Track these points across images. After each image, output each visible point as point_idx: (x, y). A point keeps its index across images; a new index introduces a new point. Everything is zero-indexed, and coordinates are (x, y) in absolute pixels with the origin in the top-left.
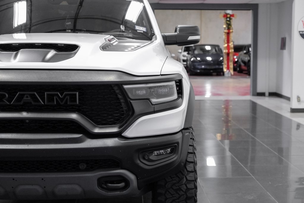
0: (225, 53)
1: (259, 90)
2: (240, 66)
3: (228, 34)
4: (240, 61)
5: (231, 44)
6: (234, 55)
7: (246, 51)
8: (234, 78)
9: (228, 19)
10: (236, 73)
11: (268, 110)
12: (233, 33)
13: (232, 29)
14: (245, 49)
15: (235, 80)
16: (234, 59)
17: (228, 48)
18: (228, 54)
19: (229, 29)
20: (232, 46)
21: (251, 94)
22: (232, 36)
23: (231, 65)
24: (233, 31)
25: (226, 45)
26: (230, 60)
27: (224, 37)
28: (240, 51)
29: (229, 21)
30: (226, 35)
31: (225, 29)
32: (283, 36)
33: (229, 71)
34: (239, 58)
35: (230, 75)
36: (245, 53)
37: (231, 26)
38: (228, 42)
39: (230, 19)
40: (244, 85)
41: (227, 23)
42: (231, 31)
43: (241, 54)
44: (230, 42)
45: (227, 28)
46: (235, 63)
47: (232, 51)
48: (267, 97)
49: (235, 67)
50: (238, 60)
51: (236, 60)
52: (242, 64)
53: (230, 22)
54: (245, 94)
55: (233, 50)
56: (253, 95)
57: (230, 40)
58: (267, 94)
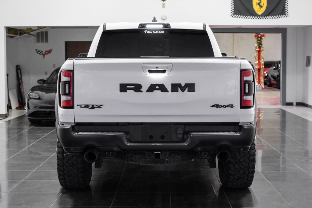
0: (256, 69)
1: (288, 100)
2: (270, 80)
3: (259, 52)
4: (269, 76)
5: (262, 61)
6: (264, 71)
7: (275, 67)
8: (264, 91)
9: (259, 39)
10: (266, 86)
11: (296, 116)
12: (264, 51)
13: (263, 48)
14: (274, 66)
15: (266, 93)
16: (264, 74)
17: (259, 64)
18: (259, 70)
19: (260, 47)
20: (263, 63)
21: (281, 104)
22: (262, 53)
23: (262, 79)
24: (264, 49)
25: (257, 62)
26: (261, 76)
27: (256, 54)
28: (270, 67)
29: (259, 40)
30: (257, 53)
31: (256, 47)
32: (308, 56)
33: (260, 84)
34: (269, 73)
35: (261, 89)
36: (274, 69)
37: (262, 45)
38: (259, 59)
39: (261, 39)
40: (274, 97)
41: (258, 42)
42: (262, 49)
43: (271, 70)
44: (261, 59)
45: (258, 47)
46: (265, 77)
47: (262, 67)
48: (295, 106)
49: (266, 81)
50: (268, 75)
51: (266, 75)
52: (272, 79)
53: (261, 41)
54: (276, 104)
55: (264, 66)
56: (283, 105)
57: (261, 57)
58: (295, 104)
